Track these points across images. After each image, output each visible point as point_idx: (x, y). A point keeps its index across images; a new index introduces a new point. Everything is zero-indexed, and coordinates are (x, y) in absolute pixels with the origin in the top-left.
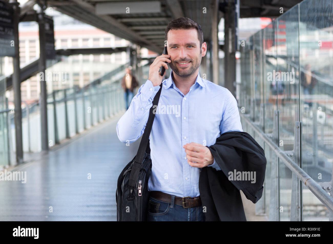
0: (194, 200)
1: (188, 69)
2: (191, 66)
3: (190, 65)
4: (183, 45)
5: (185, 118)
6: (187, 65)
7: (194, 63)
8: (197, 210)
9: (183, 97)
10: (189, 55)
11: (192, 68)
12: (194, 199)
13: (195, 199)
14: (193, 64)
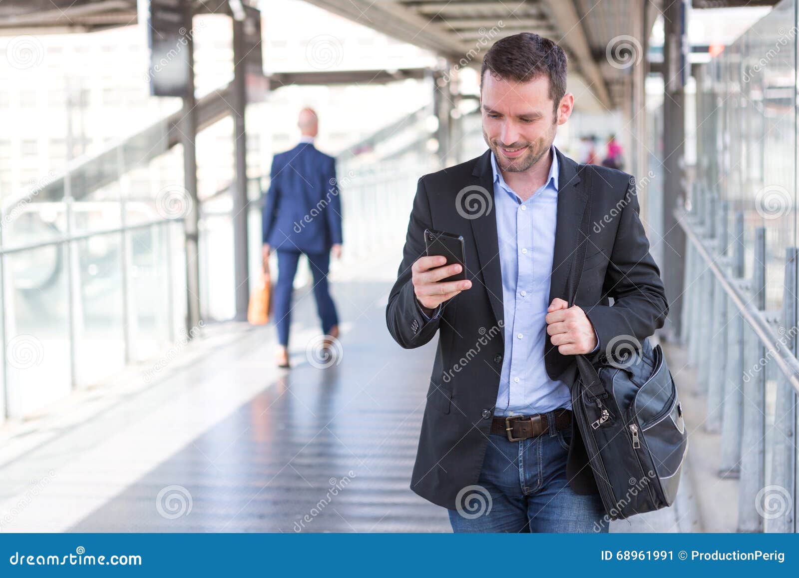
0: (530, 421)
1: (520, 160)
2: (528, 153)
3: (524, 153)
4: (510, 116)
5: (525, 251)
6: (517, 154)
7: (536, 150)
8: (539, 443)
9: (520, 202)
10: (522, 136)
11: (529, 157)
12: (530, 419)
13: (532, 419)
14: (532, 151)
